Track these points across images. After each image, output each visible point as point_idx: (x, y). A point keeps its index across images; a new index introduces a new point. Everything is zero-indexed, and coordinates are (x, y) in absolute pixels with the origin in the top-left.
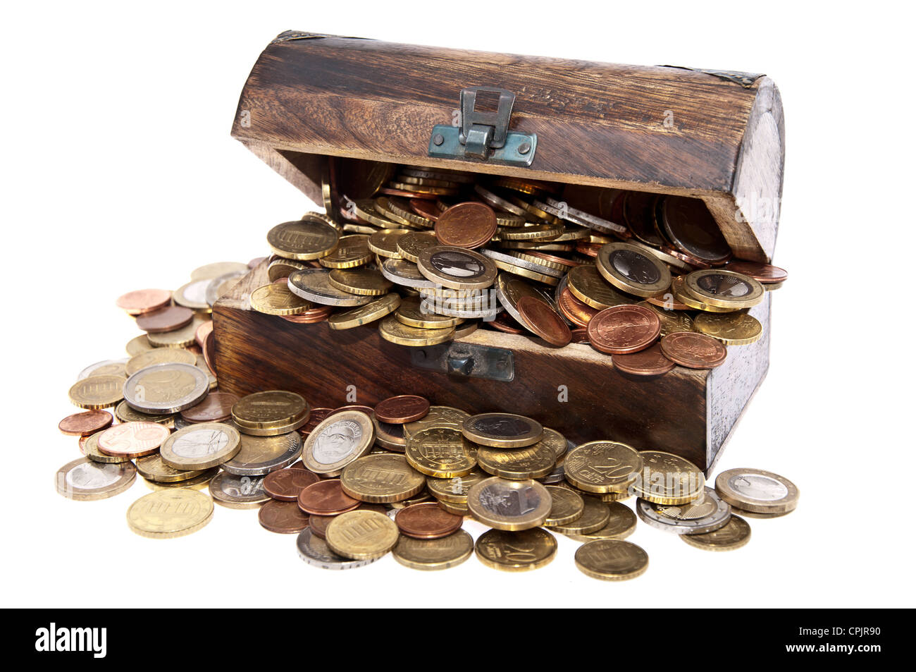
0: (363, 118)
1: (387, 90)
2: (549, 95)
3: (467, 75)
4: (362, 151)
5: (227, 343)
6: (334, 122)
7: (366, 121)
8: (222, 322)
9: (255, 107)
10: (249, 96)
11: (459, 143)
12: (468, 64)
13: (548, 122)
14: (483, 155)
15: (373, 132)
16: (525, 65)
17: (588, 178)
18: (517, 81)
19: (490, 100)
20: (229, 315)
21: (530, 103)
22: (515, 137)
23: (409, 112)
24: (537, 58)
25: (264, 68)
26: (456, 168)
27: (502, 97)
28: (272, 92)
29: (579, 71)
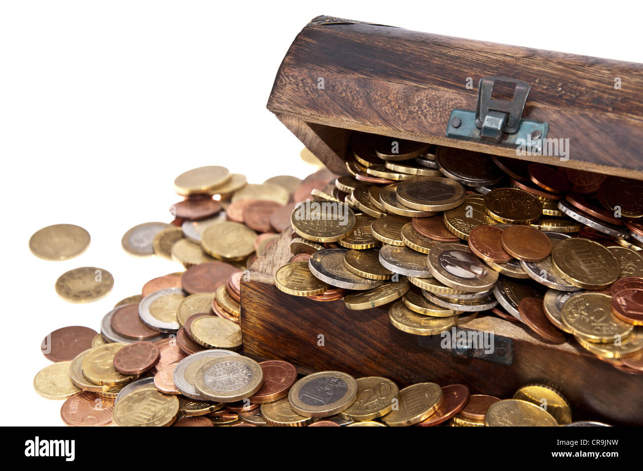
0: (387, 99)
1: (411, 74)
2: (560, 87)
3: (484, 65)
4: (386, 128)
5: (252, 311)
6: (361, 101)
7: (390, 102)
8: (248, 293)
9: (290, 84)
10: (285, 73)
11: (475, 126)
12: (485, 55)
13: (559, 112)
14: (497, 138)
15: (396, 112)
16: (539, 58)
17: (594, 166)
18: (532, 73)
19: (506, 89)
20: (255, 288)
21: (543, 94)
22: (527, 124)
23: (430, 96)
24: (550, 52)
25: (298, 49)
26: (470, 149)
27: (517, 87)
28: (306, 71)
29: (589, 66)
